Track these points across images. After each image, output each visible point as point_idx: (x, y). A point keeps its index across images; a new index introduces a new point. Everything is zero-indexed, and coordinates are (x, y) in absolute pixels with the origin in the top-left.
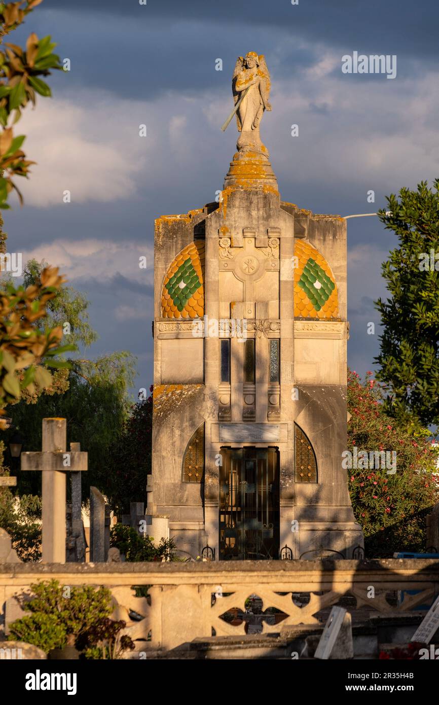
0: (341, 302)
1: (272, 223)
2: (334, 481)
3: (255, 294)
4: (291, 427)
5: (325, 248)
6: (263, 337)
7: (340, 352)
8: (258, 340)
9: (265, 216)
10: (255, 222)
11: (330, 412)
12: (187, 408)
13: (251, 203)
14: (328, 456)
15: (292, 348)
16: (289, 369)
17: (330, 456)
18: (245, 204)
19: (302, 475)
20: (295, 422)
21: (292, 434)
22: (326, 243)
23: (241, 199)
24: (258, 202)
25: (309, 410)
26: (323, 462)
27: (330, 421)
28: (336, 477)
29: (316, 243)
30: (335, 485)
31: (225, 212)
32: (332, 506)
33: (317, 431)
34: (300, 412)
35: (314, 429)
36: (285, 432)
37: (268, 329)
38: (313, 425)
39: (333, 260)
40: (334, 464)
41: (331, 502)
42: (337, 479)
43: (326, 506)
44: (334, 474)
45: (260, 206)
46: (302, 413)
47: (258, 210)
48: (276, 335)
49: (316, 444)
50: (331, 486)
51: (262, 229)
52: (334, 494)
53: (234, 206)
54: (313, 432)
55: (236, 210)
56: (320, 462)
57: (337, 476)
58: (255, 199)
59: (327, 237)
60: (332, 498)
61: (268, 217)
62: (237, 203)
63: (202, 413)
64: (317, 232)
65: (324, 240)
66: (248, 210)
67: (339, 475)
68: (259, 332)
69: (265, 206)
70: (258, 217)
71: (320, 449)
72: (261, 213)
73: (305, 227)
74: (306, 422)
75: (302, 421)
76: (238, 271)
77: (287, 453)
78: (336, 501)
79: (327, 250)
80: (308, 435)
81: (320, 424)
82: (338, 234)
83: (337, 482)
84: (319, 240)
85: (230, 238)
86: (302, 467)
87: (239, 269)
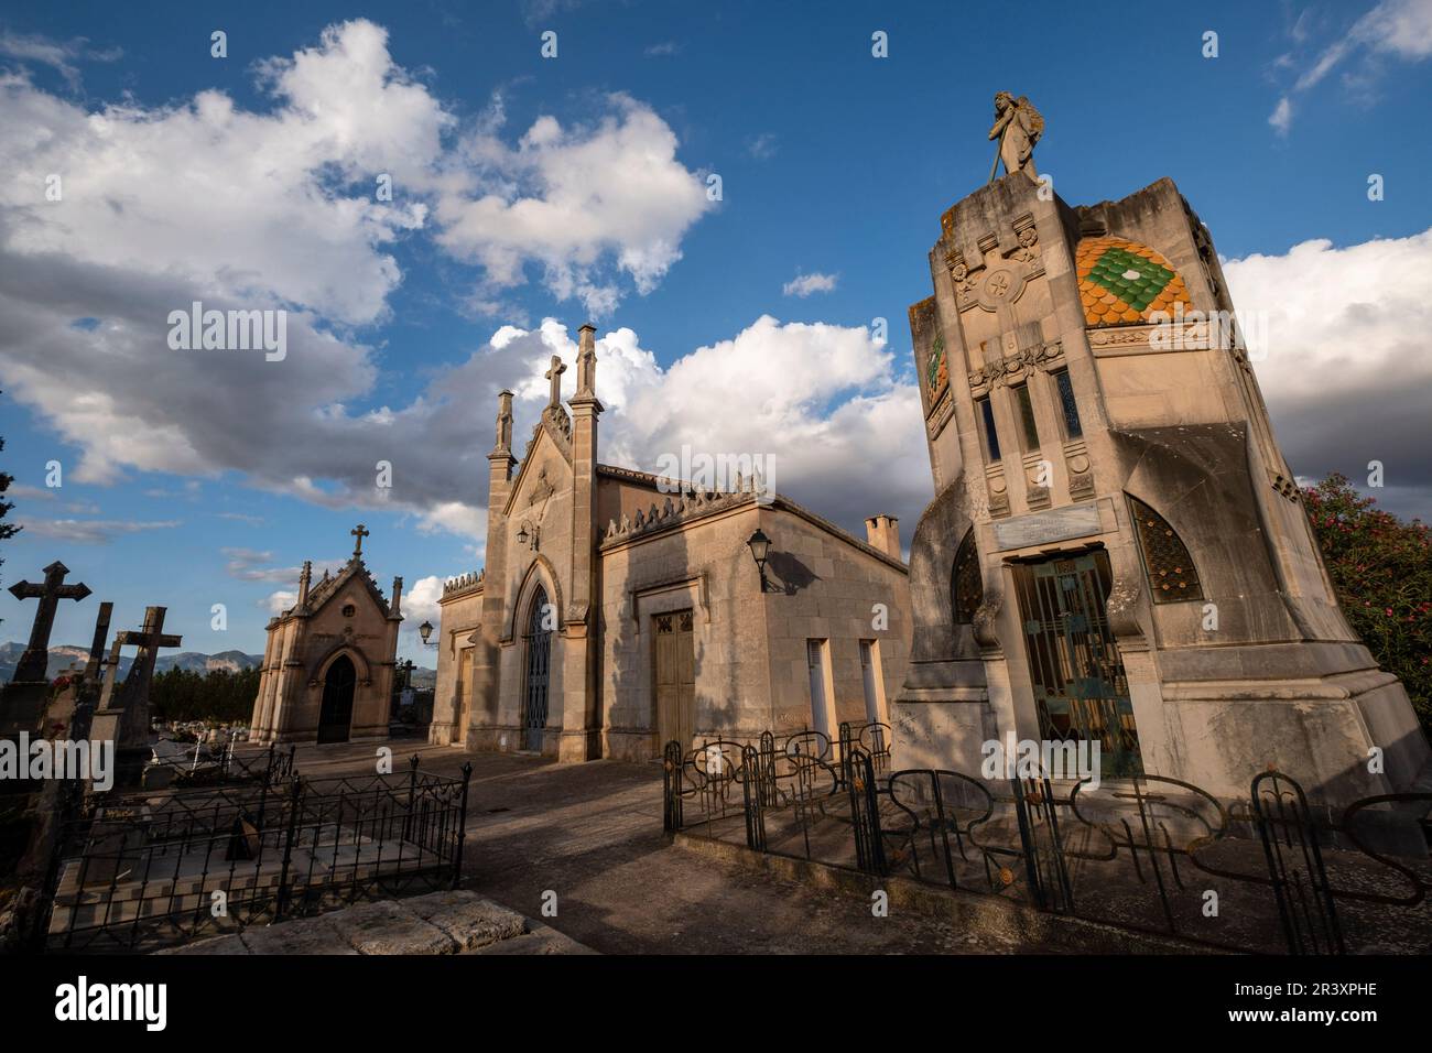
0: (1194, 294)
1: (1019, 212)
2: (1241, 590)
3: (1015, 319)
4: (1120, 502)
5: (1143, 233)
6: (1037, 372)
7: (1215, 368)
8: (1030, 380)
9: (1005, 208)
10: (992, 225)
11: (1196, 459)
12: (944, 509)
13: (982, 205)
14: (1212, 541)
15: (1090, 372)
16: (1093, 406)
17: (1218, 540)
18: (975, 210)
19: (1165, 587)
20: (1125, 492)
21: (1124, 514)
22: (1143, 224)
23: (969, 207)
24: (993, 198)
25: (1149, 464)
26: (1204, 556)
27: (1201, 474)
28: (1244, 581)
29: (1127, 232)
30: (1245, 597)
31: (951, 235)
32: (1251, 644)
33: (1176, 499)
34: (1130, 473)
35: (1168, 495)
36: (1108, 513)
37: (1043, 358)
38: (1164, 488)
39: (1162, 240)
40: (1231, 556)
41: (1244, 635)
42: (1248, 585)
43: (1234, 645)
44: (1239, 577)
45: (996, 200)
46: (1136, 472)
47: (995, 206)
48: (1059, 363)
49: (1179, 522)
50: (1238, 602)
51: (1004, 227)
52: (1247, 616)
53: (961, 221)
54: (1168, 501)
55: (965, 224)
56: (1197, 556)
57: (1246, 578)
58: (987, 198)
59: (1142, 217)
60: (1245, 627)
61: (1011, 207)
62: (965, 216)
63: (966, 512)
64: (1123, 218)
65: (1139, 221)
66: (982, 216)
67: (1250, 575)
68: (1027, 368)
69: (1003, 196)
70: (997, 216)
71: (1191, 530)
72: (999, 208)
73: (1103, 220)
74: (1148, 487)
75: (1137, 486)
76: (984, 300)
77: (1121, 550)
78: (1258, 631)
79: (1148, 232)
80: (1158, 510)
81: (1180, 485)
82: (1160, 203)
83: (1251, 591)
84: (1130, 225)
85: (964, 263)
86: (1163, 573)
87: (985, 297)
